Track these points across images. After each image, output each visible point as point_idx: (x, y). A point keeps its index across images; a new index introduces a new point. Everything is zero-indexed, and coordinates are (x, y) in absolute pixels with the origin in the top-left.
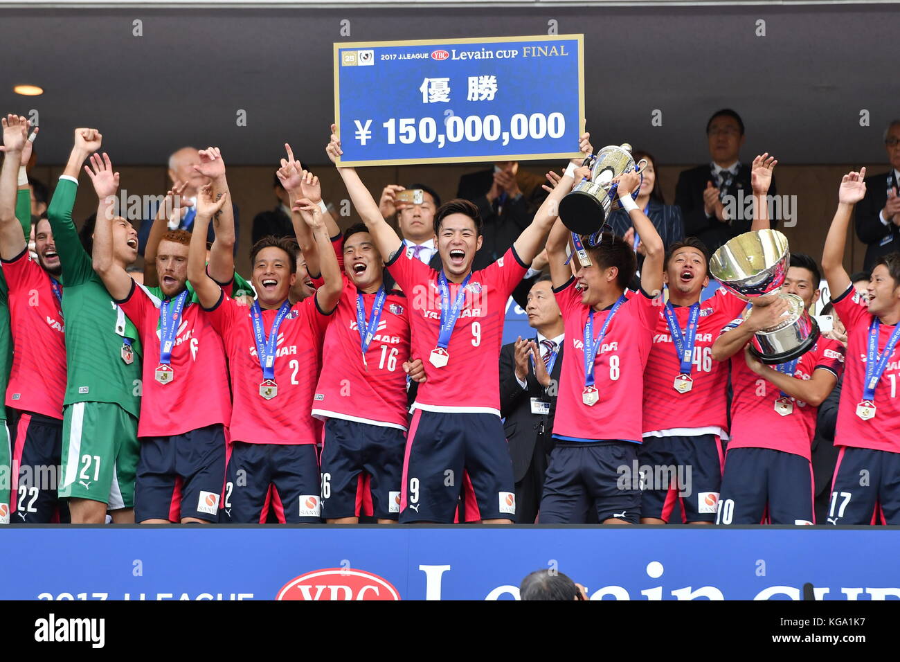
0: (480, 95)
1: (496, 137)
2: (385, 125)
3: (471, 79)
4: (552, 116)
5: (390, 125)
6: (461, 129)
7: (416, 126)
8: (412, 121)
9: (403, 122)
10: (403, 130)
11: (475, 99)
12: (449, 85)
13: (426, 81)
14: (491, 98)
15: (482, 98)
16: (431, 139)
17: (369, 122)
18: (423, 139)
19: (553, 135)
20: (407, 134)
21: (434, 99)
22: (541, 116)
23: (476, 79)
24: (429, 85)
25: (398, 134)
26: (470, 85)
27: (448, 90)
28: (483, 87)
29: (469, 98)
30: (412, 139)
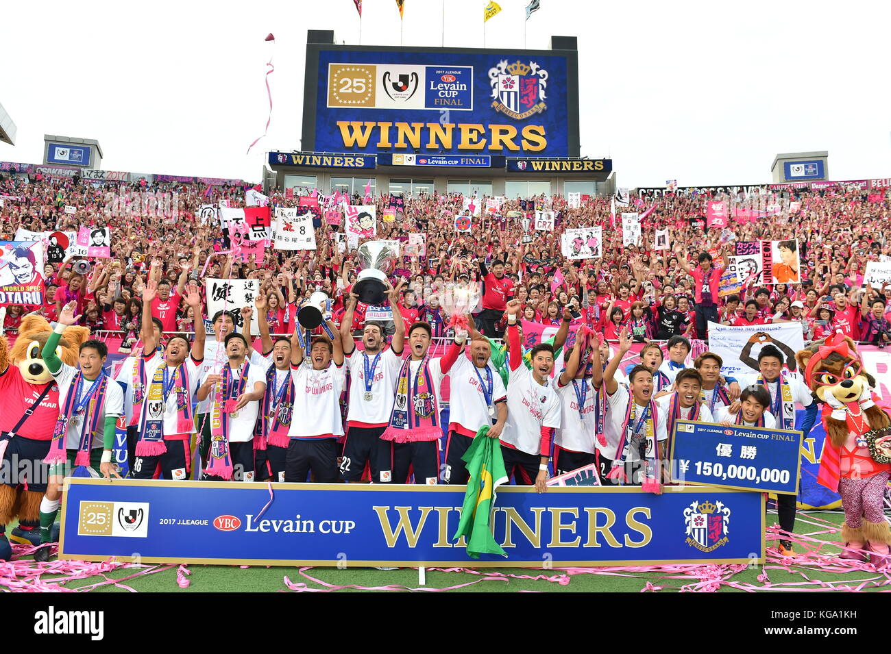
0: (747, 456)
1: (753, 478)
2: (696, 464)
3: (743, 447)
4: (783, 472)
5: (699, 464)
6: (735, 472)
7: (712, 467)
8: (711, 464)
9: (706, 464)
10: (705, 468)
11: (744, 457)
12: (732, 448)
13: (720, 444)
14: (753, 458)
15: (748, 458)
16: (719, 475)
17: (688, 462)
18: (715, 474)
19: (782, 481)
20: (707, 471)
21: (723, 454)
22: (778, 471)
23: (745, 447)
24: (721, 447)
25: (702, 470)
26: (742, 449)
27: (731, 451)
28: (749, 452)
29: (741, 457)
30: (709, 473)
